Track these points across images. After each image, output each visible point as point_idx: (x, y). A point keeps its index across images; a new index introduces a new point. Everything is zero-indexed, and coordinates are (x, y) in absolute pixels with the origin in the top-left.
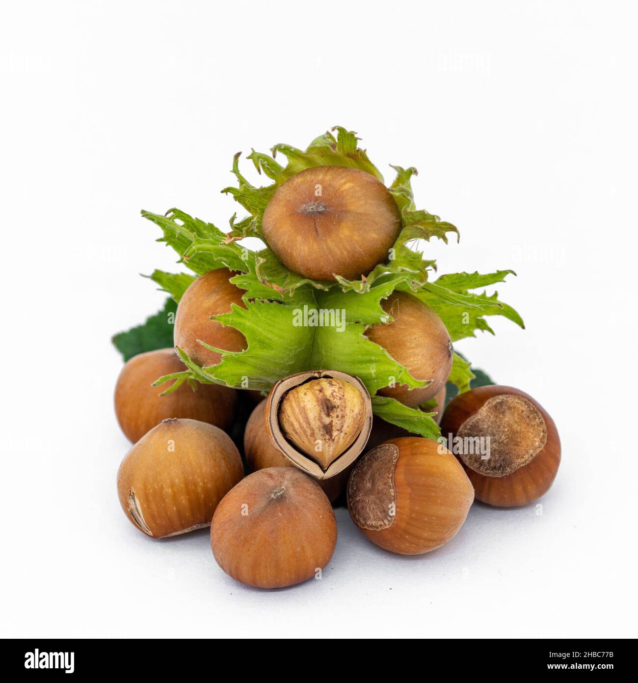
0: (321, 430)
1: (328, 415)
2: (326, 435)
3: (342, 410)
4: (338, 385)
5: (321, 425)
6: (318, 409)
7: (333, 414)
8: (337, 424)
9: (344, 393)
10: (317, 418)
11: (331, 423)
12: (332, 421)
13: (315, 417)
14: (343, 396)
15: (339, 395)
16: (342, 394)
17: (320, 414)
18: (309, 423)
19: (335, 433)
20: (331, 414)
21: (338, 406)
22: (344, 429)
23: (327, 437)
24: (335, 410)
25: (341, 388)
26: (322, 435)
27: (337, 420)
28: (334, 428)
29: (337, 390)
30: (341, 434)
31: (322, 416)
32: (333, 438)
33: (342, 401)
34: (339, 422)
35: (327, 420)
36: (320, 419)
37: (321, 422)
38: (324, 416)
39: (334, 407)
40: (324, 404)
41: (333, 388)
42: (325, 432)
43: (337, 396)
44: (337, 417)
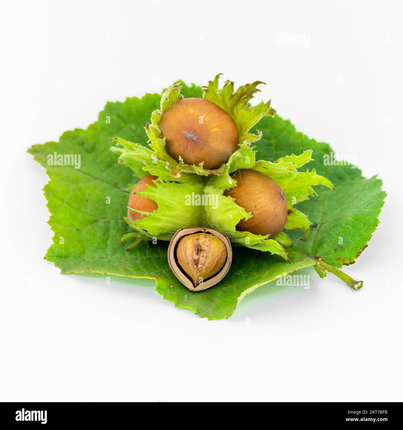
0: (192, 261)
1: (198, 254)
2: (195, 265)
3: (206, 253)
4: (209, 238)
5: (192, 259)
6: (193, 249)
7: (201, 254)
8: (202, 260)
9: (210, 243)
10: (191, 255)
11: (198, 259)
12: (199, 258)
13: (190, 254)
14: (210, 245)
15: (207, 244)
16: (209, 244)
17: (193, 253)
18: (186, 257)
19: (199, 266)
20: (200, 254)
21: (204, 251)
22: (205, 264)
23: (195, 267)
24: (202, 252)
25: (210, 240)
26: (192, 265)
27: (202, 258)
28: (200, 262)
29: (207, 241)
30: (204, 267)
31: (194, 254)
32: (198, 268)
33: (208, 248)
34: (203, 260)
35: (196, 257)
36: (192, 256)
37: (193, 258)
38: (195, 254)
39: (203, 250)
40: (196, 247)
41: (205, 240)
42: (194, 264)
43: (206, 244)
44: (203, 256)
